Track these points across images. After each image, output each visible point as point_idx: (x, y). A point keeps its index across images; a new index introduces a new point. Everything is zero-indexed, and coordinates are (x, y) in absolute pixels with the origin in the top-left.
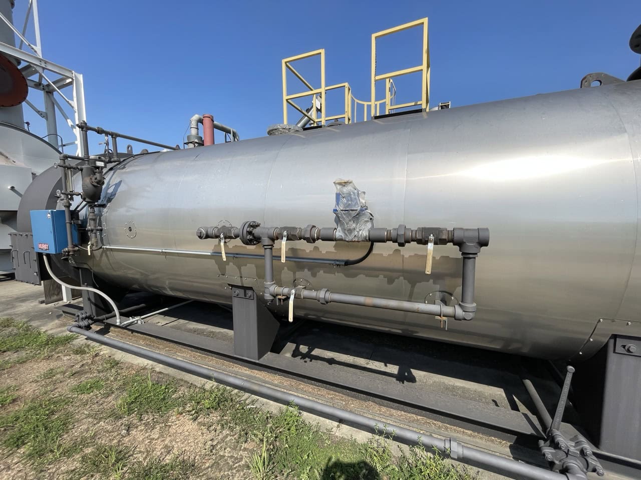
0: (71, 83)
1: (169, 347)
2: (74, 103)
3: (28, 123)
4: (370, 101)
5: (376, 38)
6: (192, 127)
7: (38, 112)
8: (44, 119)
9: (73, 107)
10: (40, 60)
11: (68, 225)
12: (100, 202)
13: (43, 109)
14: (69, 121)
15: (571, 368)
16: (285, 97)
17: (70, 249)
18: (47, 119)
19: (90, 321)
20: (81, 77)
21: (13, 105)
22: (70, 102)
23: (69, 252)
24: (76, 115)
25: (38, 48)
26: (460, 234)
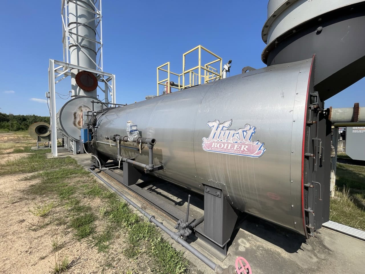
0: (111, 79)
1: (112, 179)
2: (112, 86)
3: (98, 96)
4: (204, 75)
5: (185, 55)
7: (103, 90)
8: (104, 93)
9: (111, 88)
10: (102, 72)
11: (88, 134)
12: (96, 126)
13: (104, 89)
14: (111, 93)
15: (190, 195)
16: (158, 83)
17: (88, 142)
18: (105, 93)
19: (94, 167)
20: (114, 76)
21: (93, 90)
22: (111, 86)
23: (88, 143)
24: (112, 90)
25: (102, 69)
26: (146, 140)
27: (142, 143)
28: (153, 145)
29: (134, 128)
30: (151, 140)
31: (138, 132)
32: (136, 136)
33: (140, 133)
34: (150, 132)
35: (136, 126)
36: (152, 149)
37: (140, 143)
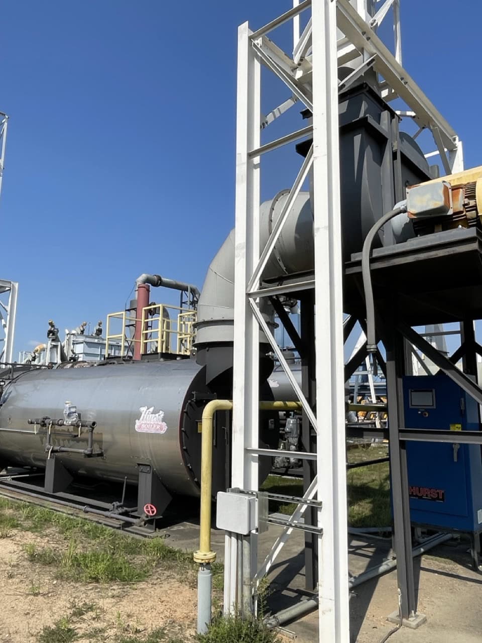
2: (8, 308)
9: (7, 311)
14: (3, 320)
20: (17, 285)
22: (6, 307)
24: (8, 317)
26: (87, 423)
27: (82, 426)
28: (93, 428)
29: (73, 410)
30: (91, 423)
31: (77, 414)
32: (74, 419)
33: (79, 415)
34: (91, 415)
35: (75, 407)
36: (92, 432)
37: (79, 426)
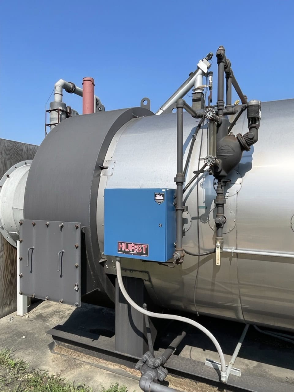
6: (56, 93)
